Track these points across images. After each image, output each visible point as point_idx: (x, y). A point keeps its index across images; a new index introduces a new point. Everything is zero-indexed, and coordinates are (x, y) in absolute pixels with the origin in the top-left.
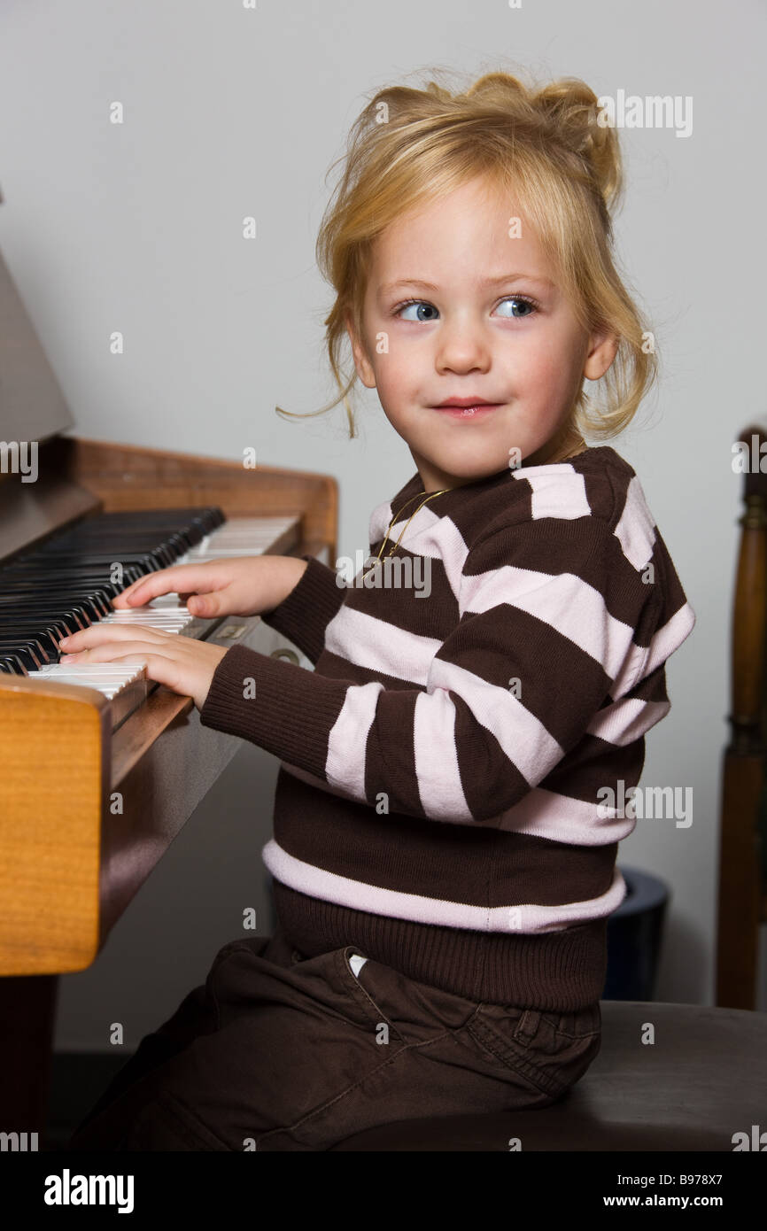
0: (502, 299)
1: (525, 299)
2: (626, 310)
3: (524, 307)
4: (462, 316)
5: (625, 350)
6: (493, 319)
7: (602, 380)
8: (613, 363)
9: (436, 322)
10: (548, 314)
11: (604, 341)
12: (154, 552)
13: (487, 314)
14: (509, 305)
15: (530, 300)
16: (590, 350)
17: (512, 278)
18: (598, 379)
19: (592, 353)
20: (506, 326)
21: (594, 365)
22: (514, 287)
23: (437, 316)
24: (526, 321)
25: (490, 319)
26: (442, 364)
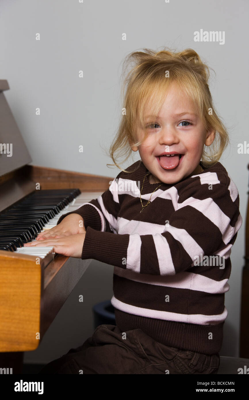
0: (180, 121)
4: (168, 127)
9: (159, 129)
10: (196, 125)
11: (211, 133)
12: (58, 205)
13: (176, 126)
15: (189, 121)
16: (207, 136)
17: (183, 114)
19: (208, 138)
20: (183, 129)
21: (209, 141)
22: (185, 117)
23: (160, 127)
25: (178, 127)
26: (161, 142)
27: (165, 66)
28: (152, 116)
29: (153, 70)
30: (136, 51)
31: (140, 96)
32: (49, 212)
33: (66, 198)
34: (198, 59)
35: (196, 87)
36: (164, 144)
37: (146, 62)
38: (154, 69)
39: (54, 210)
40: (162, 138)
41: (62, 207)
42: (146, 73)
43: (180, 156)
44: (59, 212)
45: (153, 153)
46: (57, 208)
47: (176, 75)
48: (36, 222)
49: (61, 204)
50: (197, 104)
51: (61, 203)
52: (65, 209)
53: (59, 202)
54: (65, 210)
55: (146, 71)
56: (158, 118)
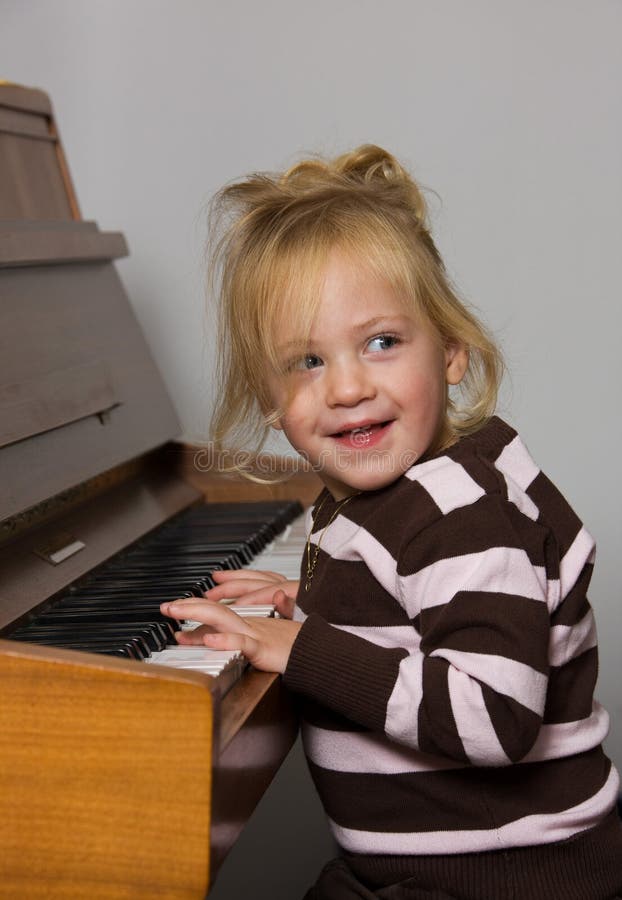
0: (370, 340)
1: (389, 335)
2: (469, 324)
3: (389, 341)
4: (343, 360)
5: (475, 355)
6: (366, 356)
7: (462, 383)
8: (468, 368)
9: (322, 368)
10: (410, 342)
11: (456, 353)
12: (248, 542)
13: (361, 355)
14: (378, 341)
15: (393, 336)
16: (447, 362)
17: (373, 322)
18: (459, 382)
19: (449, 365)
20: (379, 359)
21: (453, 373)
22: (378, 328)
23: (322, 363)
24: (393, 351)
25: (365, 356)
26: (332, 401)
27: (308, 212)
28: (296, 342)
29: (279, 228)
30: (231, 184)
31: (259, 295)
32: (227, 560)
33: (269, 523)
34: (390, 166)
35: (393, 249)
36: (339, 405)
37: (260, 208)
38: (282, 224)
39: (240, 555)
40: (331, 391)
41: (258, 546)
42: (264, 236)
43: (383, 425)
44: (251, 559)
45: (317, 430)
46: (246, 550)
47: (338, 230)
48: (195, 584)
49: (258, 541)
50: (404, 290)
51: (255, 536)
52: (265, 552)
53: (251, 534)
54: (266, 555)
55: (262, 232)
56: (311, 343)
